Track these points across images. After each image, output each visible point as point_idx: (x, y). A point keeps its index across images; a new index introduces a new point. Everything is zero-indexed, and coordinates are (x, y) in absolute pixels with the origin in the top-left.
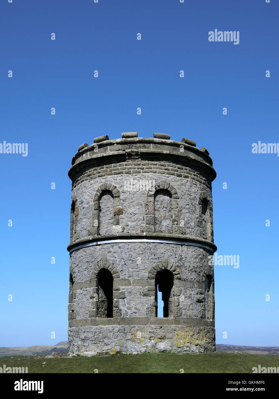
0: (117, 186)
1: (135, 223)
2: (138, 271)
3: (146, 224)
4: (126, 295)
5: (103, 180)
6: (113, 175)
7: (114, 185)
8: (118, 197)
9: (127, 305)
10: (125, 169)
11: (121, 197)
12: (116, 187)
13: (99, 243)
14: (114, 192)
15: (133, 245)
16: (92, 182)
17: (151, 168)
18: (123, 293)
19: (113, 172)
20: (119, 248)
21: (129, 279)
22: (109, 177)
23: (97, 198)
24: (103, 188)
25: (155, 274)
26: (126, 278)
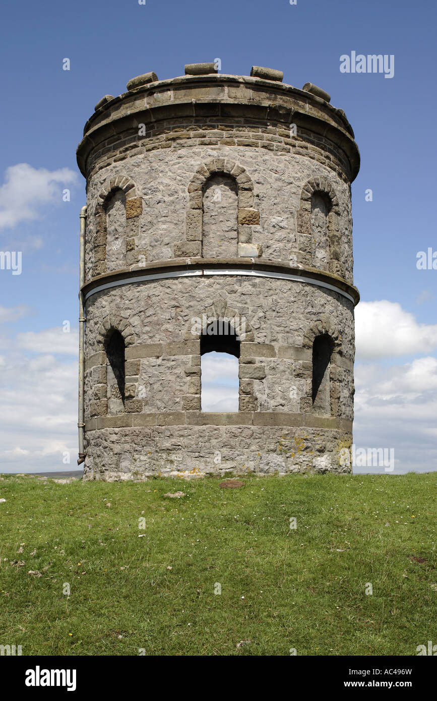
0: (245, 168)
1: (281, 245)
2: (288, 332)
3: (300, 249)
4: (267, 372)
5: (215, 153)
6: (236, 147)
7: (241, 166)
8: (250, 190)
9: (267, 391)
10: (261, 138)
11: (255, 192)
12: (243, 171)
13: (207, 272)
14: (240, 179)
15: (279, 283)
16: (182, 152)
17: (307, 148)
18: (261, 369)
19: (236, 140)
20: (254, 285)
21: (273, 344)
22: (227, 148)
23: (198, 185)
24: (214, 168)
25: (313, 340)
26: (267, 342)
